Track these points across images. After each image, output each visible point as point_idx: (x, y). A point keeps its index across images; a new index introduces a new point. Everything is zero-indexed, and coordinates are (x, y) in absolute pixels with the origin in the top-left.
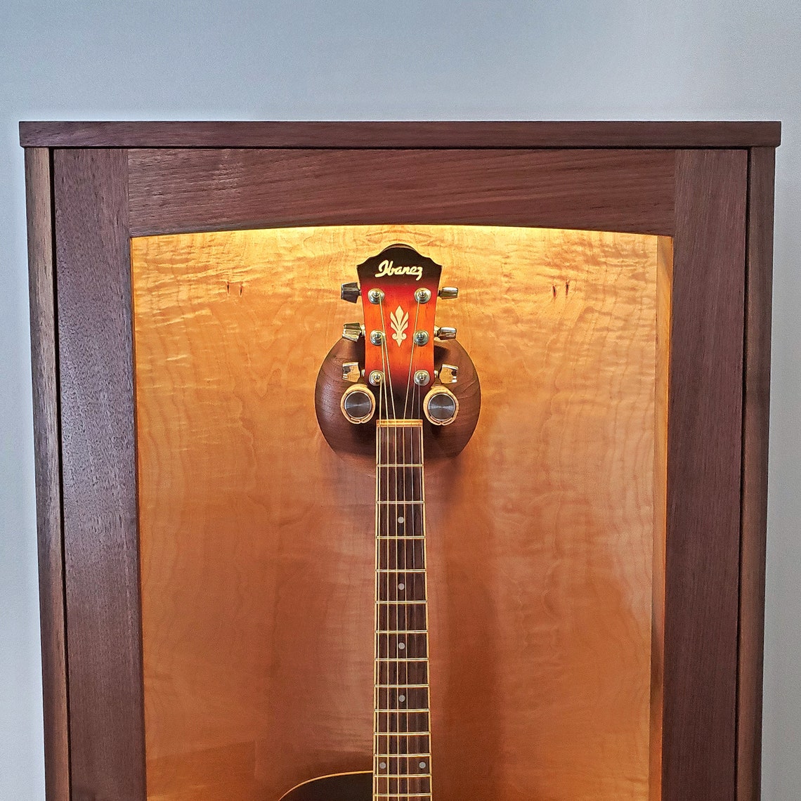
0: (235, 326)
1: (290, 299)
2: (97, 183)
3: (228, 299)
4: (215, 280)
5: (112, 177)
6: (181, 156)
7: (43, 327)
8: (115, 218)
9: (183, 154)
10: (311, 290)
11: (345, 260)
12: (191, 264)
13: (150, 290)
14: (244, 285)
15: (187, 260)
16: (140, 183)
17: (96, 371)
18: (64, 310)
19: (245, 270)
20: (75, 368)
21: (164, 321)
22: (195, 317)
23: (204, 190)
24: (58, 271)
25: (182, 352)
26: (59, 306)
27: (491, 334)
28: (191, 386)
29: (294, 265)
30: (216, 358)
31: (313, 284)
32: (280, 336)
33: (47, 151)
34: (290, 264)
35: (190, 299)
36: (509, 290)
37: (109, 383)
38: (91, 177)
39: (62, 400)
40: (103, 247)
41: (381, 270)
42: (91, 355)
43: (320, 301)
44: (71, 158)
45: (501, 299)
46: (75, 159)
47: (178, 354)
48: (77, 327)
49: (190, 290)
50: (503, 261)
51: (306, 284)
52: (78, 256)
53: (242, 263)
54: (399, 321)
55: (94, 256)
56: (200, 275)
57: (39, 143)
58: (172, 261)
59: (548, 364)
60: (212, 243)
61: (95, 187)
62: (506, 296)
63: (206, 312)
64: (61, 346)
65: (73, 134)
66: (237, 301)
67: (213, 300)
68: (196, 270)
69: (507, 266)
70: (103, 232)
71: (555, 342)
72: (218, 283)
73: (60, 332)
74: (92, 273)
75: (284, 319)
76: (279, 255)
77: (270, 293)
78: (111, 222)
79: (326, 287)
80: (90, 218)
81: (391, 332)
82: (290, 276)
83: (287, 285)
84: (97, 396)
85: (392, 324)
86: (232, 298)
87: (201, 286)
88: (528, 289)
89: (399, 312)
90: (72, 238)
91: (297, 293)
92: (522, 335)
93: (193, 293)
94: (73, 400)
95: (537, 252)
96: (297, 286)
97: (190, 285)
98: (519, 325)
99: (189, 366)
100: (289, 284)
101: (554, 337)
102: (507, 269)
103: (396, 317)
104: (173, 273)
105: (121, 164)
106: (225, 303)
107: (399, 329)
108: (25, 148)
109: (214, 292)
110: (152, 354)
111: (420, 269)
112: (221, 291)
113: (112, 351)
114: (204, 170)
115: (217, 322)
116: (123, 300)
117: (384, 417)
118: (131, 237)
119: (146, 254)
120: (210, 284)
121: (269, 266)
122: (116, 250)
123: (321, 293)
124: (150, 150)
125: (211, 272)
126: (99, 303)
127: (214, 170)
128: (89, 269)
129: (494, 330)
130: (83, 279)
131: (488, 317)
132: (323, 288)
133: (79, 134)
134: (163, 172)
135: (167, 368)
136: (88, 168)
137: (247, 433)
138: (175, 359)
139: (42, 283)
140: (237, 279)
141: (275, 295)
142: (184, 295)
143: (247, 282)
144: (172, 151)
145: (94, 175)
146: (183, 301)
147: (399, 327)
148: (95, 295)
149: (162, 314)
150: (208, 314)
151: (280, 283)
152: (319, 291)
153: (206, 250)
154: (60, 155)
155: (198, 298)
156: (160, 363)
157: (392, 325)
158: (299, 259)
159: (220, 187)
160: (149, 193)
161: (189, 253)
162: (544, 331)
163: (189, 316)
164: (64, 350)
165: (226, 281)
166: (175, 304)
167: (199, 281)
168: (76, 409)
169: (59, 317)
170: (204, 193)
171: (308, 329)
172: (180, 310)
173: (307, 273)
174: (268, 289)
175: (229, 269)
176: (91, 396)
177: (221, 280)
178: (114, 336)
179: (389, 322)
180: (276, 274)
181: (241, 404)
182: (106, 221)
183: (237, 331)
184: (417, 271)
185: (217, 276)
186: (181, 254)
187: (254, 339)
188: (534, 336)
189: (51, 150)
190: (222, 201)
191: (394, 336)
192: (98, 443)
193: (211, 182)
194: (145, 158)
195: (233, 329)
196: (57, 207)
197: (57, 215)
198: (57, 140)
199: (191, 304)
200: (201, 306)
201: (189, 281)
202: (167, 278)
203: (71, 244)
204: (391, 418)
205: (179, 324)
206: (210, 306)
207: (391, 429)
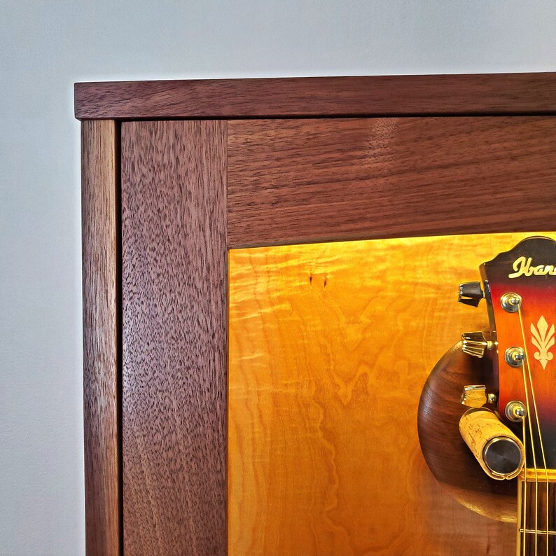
0: (317, 322)
1: (381, 293)
2: (182, 171)
3: (310, 292)
4: (296, 271)
5: (204, 161)
6: (305, 129)
7: (101, 376)
8: (207, 221)
9: (309, 127)
10: (406, 283)
11: (449, 249)
14: (328, 277)
16: (245, 170)
17: (174, 442)
18: (131, 353)
19: (330, 259)
20: (144, 436)
22: (274, 312)
23: (338, 181)
24: (124, 296)
25: (258, 350)
26: (125, 346)
28: (267, 388)
29: (386, 255)
30: (295, 359)
31: (409, 276)
32: (368, 335)
33: (112, 124)
34: (382, 253)
35: (268, 292)
37: (191, 460)
38: (174, 162)
39: (125, 481)
40: (189, 263)
41: (516, 269)
42: (168, 419)
43: (417, 296)
44: (145, 133)
46: (151, 134)
47: (253, 352)
48: (148, 378)
49: (269, 282)
51: (400, 276)
52: (154, 276)
53: (328, 253)
54: (543, 334)
55: (176, 276)
56: (281, 265)
57: (100, 113)
61: (179, 177)
63: (285, 306)
64: (125, 404)
65: (149, 99)
66: (320, 294)
67: (295, 293)
68: (276, 260)
70: (190, 243)
72: (299, 275)
73: (125, 384)
74: (173, 301)
75: (373, 316)
77: (358, 286)
78: (202, 228)
79: (424, 280)
80: (172, 222)
81: (532, 349)
82: (382, 267)
83: (378, 278)
84: (174, 477)
85: (533, 338)
86: (314, 292)
87: (280, 278)
89: (542, 323)
90: (145, 250)
91: (390, 286)
93: (272, 285)
94: (140, 482)
96: (391, 278)
97: (269, 276)
99: (265, 366)
100: (381, 276)
103: (538, 330)
104: (251, 263)
105: (216, 141)
106: (306, 297)
107: (543, 347)
108: (83, 120)
109: (295, 285)
112: (303, 283)
113: (197, 414)
114: (339, 150)
115: (297, 318)
116: (216, 340)
117: (530, 465)
118: (228, 249)
120: (290, 276)
121: (358, 255)
122: (208, 269)
123: (418, 287)
124: (260, 122)
125: (292, 263)
126: (182, 344)
127: (355, 149)
128: (168, 295)
130: (159, 309)
132: (420, 281)
133: (158, 98)
134: (277, 154)
136: (169, 149)
137: (328, 446)
138: (250, 357)
139: (101, 313)
140: (320, 270)
141: (364, 289)
142: (261, 288)
143: (332, 273)
144: (291, 122)
145: (177, 160)
146: (261, 294)
147: (543, 344)
148: (175, 332)
150: (288, 308)
151: (370, 275)
152: (416, 284)
154: (130, 130)
155: (277, 290)
157: (534, 342)
159: (363, 175)
160: (257, 186)
163: (268, 310)
164: (130, 410)
165: (308, 272)
166: (252, 297)
167: (279, 272)
168: (144, 494)
169: (124, 363)
170: (338, 186)
171: (401, 328)
172: (258, 304)
173: (402, 264)
174: (356, 282)
175: (312, 259)
176: (166, 477)
177: (303, 272)
178: (201, 393)
179: (529, 336)
180: (366, 264)
181: (322, 411)
182: (193, 226)
183: (319, 328)
185: (299, 267)
187: (339, 338)
189: (119, 122)
190: (365, 195)
191: (536, 356)
192: (174, 543)
193: (348, 168)
194: (252, 133)
195: (314, 325)
196: (124, 205)
197: (124, 216)
198: (125, 109)
199: (269, 298)
200: (281, 300)
201: (269, 272)
202: (244, 269)
203: (142, 259)
204: (540, 465)
205: (255, 319)
206: (290, 300)
207: (542, 485)
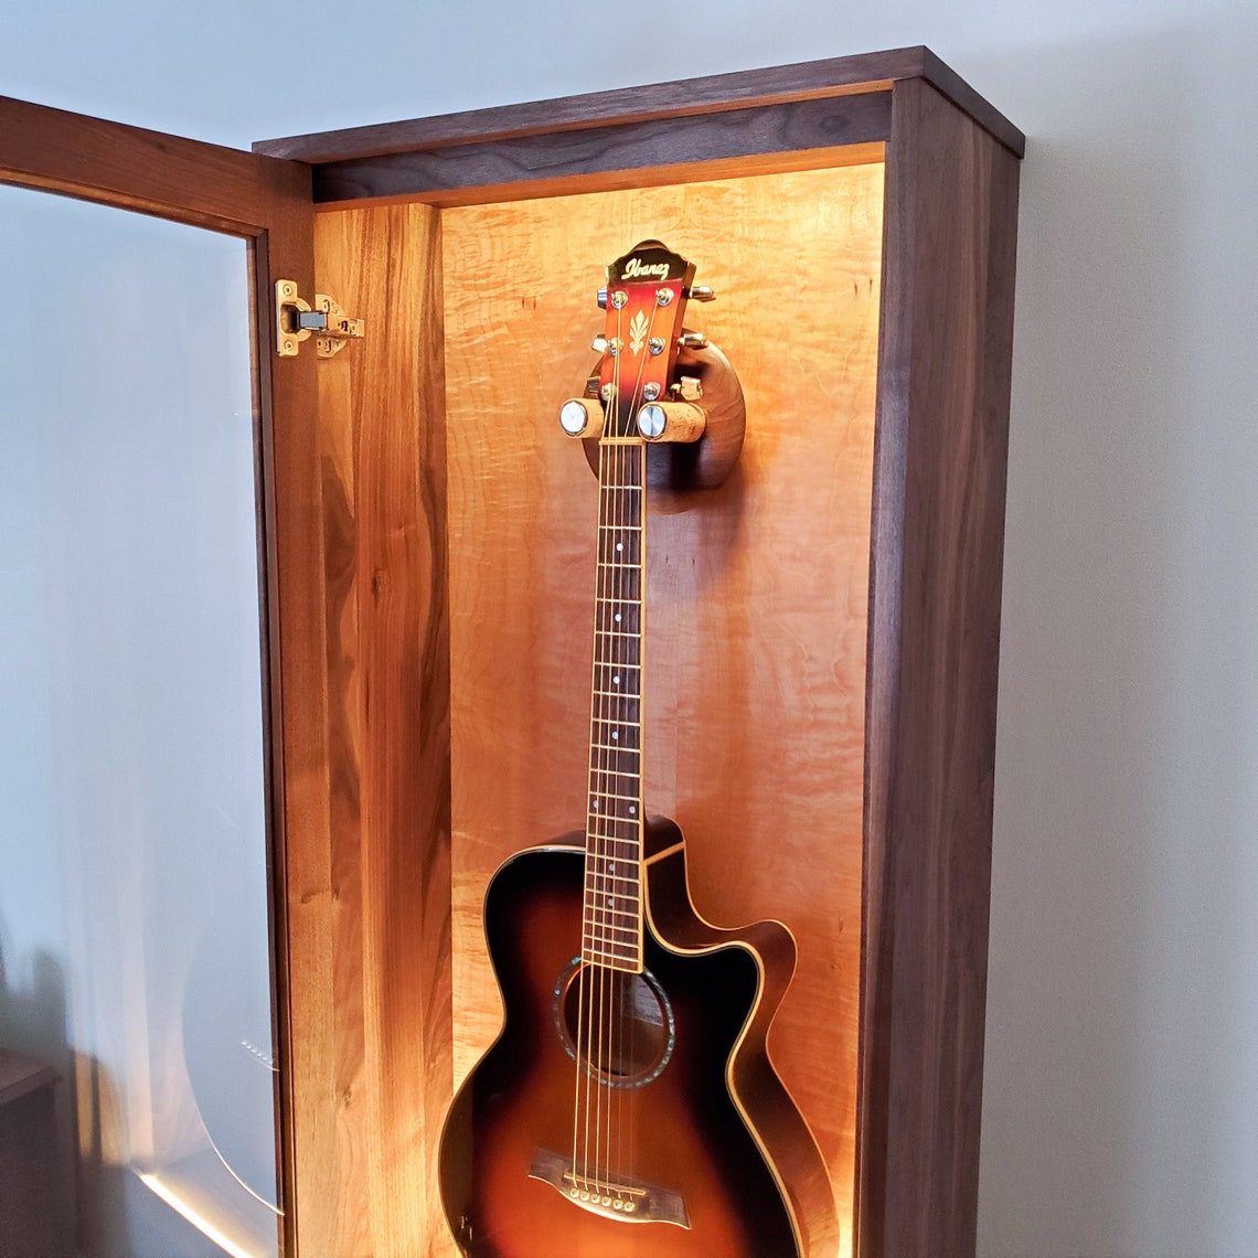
0: (529, 344)
1: (579, 312)
3: (523, 315)
4: (512, 295)
12: (492, 278)
13: (457, 309)
14: (537, 299)
15: (488, 276)
19: (539, 282)
21: (468, 341)
22: (495, 336)
25: (483, 374)
27: (783, 345)
28: (491, 410)
30: (513, 380)
34: (579, 273)
35: (490, 317)
36: (804, 289)
41: (628, 271)
45: (795, 301)
47: (480, 376)
49: (490, 307)
50: (798, 255)
53: (536, 276)
54: (639, 327)
56: (499, 291)
58: (475, 277)
59: (846, 380)
60: (509, 256)
62: (800, 297)
63: (504, 330)
66: (530, 317)
67: (510, 317)
68: (496, 285)
69: (802, 261)
71: (856, 352)
72: (514, 298)
75: (573, 335)
76: (570, 264)
77: (560, 307)
85: (631, 331)
86: (527, 315)
87: (499, 302)
88: (825, 287)
89: (640, 316)
92: (818, 346)
93: (493, 310)
95: (837, 241)
97: (491, 302)
98: (815, 333)
99: (489, 389)
100: (578, 295)
101: (853, 346)
102: (801, 263)
103: (636, 323)
104: (476, 290)
106: (520, 320)
109: (510, 310)
110: (459, 377)
111: (667, 266)
112: (517, 307)
115: (513, 342)
119: (454, 272)
120: (507, 300)
121: (560, 276)
125: (508, 287)
129: (785, 340)
131: (779, 324)
135: (471, 391)
137: (539, 461)
138: (477, 381)
140: (531, 293)
141: (565, 309)
142: (485, 313)
143: (540, 295)
146: (485, 319)
147: (638, 335)
149: (467, 334)
150: (506, 332)
151: (570, 295)
153: (505, 264)
155: (497, 315)
156: (465, 385)
157: (631, 333)
158: (588, 267)
161: (489, 268)
162: (843, 339)
163: (490, 335)
165: (522, 295)
166: (478, 323)
167: (498, 298)
172: (482, 330)
174: (559, 302)
175: (524, 282)
177: (517, 295)
180: (567, 285)
183: (531, 350)
184: (662, 270)
185: (514, 291)
186: (483, 269)
187: (546, 359)
188: (832, 346)
191: (631, 345)
195: (527, 348)
199: (491, 322)
200: (499, 325)
201: (490, 297)
202: (472, 296)
204: (613, 435)
205: (481, 344)
206: (508, 324)
207: (612, 447)
